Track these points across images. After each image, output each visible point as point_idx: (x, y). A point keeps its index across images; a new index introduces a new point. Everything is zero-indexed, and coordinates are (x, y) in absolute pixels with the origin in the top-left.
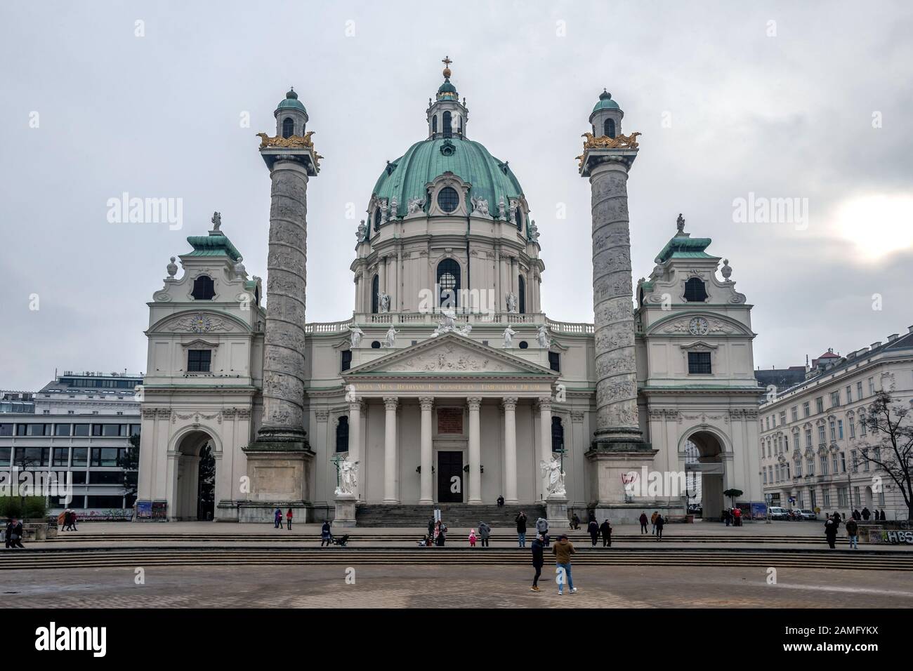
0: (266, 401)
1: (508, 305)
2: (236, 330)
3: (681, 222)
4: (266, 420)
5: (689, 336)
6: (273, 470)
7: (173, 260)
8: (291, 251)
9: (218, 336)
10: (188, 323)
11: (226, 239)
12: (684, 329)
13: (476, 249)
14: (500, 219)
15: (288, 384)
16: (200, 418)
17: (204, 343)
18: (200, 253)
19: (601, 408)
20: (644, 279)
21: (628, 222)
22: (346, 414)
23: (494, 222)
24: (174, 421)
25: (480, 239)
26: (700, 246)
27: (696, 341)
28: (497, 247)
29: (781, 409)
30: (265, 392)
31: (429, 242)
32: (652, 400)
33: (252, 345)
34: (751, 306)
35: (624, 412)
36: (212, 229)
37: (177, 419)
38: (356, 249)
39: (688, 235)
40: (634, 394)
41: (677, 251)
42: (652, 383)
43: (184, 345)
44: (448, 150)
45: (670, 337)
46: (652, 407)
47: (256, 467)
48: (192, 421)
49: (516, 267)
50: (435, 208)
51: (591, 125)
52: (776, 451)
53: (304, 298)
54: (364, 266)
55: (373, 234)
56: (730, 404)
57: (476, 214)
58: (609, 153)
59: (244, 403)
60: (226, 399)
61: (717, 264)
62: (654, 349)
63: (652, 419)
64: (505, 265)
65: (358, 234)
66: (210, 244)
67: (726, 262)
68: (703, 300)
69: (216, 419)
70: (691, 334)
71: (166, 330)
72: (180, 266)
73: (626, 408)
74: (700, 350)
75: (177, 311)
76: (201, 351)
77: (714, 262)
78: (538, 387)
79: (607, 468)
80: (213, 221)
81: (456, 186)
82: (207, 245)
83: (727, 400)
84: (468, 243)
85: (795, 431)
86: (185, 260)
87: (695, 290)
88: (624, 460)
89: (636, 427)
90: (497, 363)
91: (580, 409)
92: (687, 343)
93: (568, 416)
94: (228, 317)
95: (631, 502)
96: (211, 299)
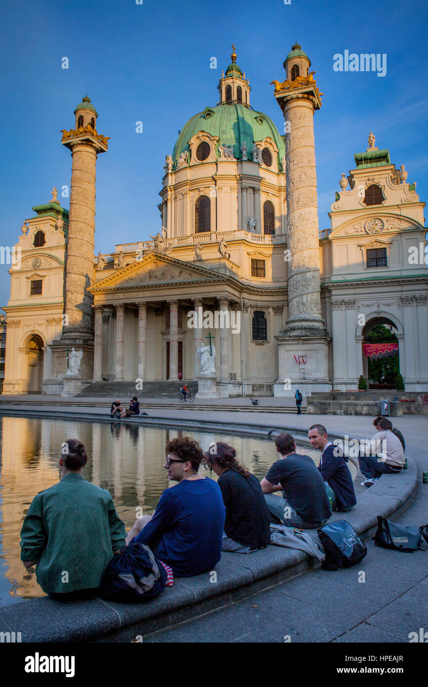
1: (248, 225)
2: (55, 264)
5: (366, 235)
8: (80, 207)
9: (45, 269)
10: (30, 263)
12: (362, 230)
13: (221, 185)
14: (242, 159)
15: (76, 299)
16: (36, 325)
17: (39, 275)
18: (39, 216)
24: (23, 328)
25: (224, 177)
27: (373, 239)
28: (239, 181)
31: (189, 185)
32: (334, 292)
33: (65, 274)
35: (303, 304)
37: (25, 327)
40: (316, 289)
42: (335, 278)
43: (28, 278)
44: (208, 115)
45: (350, 237)
46: (334, 298)
47: (56, 357)
48: (32, 328)
49: (257, 195)
50: (194, 160)
56: (401, 291)
57: (221, 158)
59: (59, 313)
60: (50, 312)
62: (337, 248)
63: (334, 309)
64: (245, 194)
68: (380, 203)
69: (44, 326)
70: (368, 234)
73: (304, 301)
74: (378, 246)
75: (25, 255)
76: (37, 281)
77: (390, 168)
79: (286, 351)
81: (207, 141)
82: (43, 210)
83: (399, 288)
84: (216, 181)
86: (29, 222)
87: (374, 195)
88: (299, 343)
89: (318, 316)
90: (188, 272)
91: (280, 304)
92: (365, 241)
93: (271, 310)
94: (50, 257)
95: (304, 379)
96: (43, 246)
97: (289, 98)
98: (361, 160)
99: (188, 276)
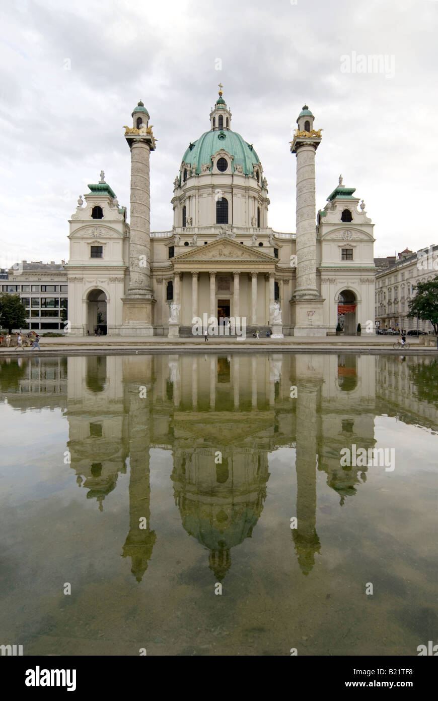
0: (131, 273)
1: (252, 223)
2: (115, 235)
3: (341, 180)
4: (132, 284)
5: (343, 240)
6: (137, 309)
7: (81, 197)
8: (142, 193)
9: (106, 238)
10: (90, 232)
11: (108, 186)
12: (340, 237)
13: (236, 193)
14: (249, 176)
16: (98, 282)
17: (99, 242)
18: (94, 193)
19: (298, 277)
20: (321, 210)
21: (315, 178)
22: (172, 280)
23: (245, 178)
24: (85, 284)
25: (238, 187)
26: (350, 193)
27: (346, 243)
28: (247, 191)
29: (383, 278)
30: (131, 269)
31: (212, 188)
32: (323, 273)
33: (123, 243)
34: (374, 225)
35: (310, 280)
36: (100, 180)
37: (87, 283)
38: (174, 192)
39: (344, 186)
40: (314, 271)
41: (338, 195)
42: (323, 265)
43: (88, 244)
44: (222, 137)
45: (333, 241)
46: (323, 277)
47: (127, 308)
48: (94, 284)
49: (256, 202)
50: (215, 170)
51: (297, 125)
52: (379, 299)
53: (149, 218)
54: (178, 201)
55: (183, 183)
56: (361, 275)
57: (236, 173)
58: (307, 140)
59: (121, 274)
60: (111, 272)
61: (358, 202)
62: (325, 246)
63: (323, 283)
64: (251, 200)
65: (175, 184)
66: (100, 188)
67: (363, 201)
68: (350, 221)
69: (106, 283)
71: (79, 236)
72: (84, 200)
73: (310, 278)
74: (348, 247)
75: (84, 224)
76: (97, 247)
77: (357, 200)
78: (268, 267)
79: (300, 308)
80: (101, 175)
81: (226, 157)
82: (98, 189)
83: (360, 274)
84: (232, 189)
85: (390, 290)
86: (87, 197)
87: (347, 216)
88: (308, 304)
89: (315, 288)
90: (248, 254)
91: (287, 278)
92: (341, 244)
93: (282, 282)
94: (110, 228)
95: (312, 325)
96: (101, 218)
97: (304, 143)
98: (339, 192)
99: (248, 256)
